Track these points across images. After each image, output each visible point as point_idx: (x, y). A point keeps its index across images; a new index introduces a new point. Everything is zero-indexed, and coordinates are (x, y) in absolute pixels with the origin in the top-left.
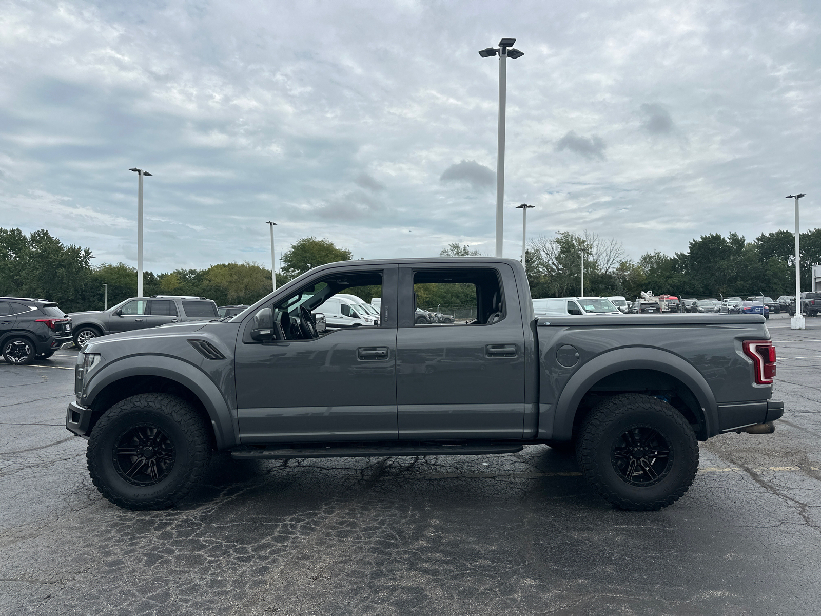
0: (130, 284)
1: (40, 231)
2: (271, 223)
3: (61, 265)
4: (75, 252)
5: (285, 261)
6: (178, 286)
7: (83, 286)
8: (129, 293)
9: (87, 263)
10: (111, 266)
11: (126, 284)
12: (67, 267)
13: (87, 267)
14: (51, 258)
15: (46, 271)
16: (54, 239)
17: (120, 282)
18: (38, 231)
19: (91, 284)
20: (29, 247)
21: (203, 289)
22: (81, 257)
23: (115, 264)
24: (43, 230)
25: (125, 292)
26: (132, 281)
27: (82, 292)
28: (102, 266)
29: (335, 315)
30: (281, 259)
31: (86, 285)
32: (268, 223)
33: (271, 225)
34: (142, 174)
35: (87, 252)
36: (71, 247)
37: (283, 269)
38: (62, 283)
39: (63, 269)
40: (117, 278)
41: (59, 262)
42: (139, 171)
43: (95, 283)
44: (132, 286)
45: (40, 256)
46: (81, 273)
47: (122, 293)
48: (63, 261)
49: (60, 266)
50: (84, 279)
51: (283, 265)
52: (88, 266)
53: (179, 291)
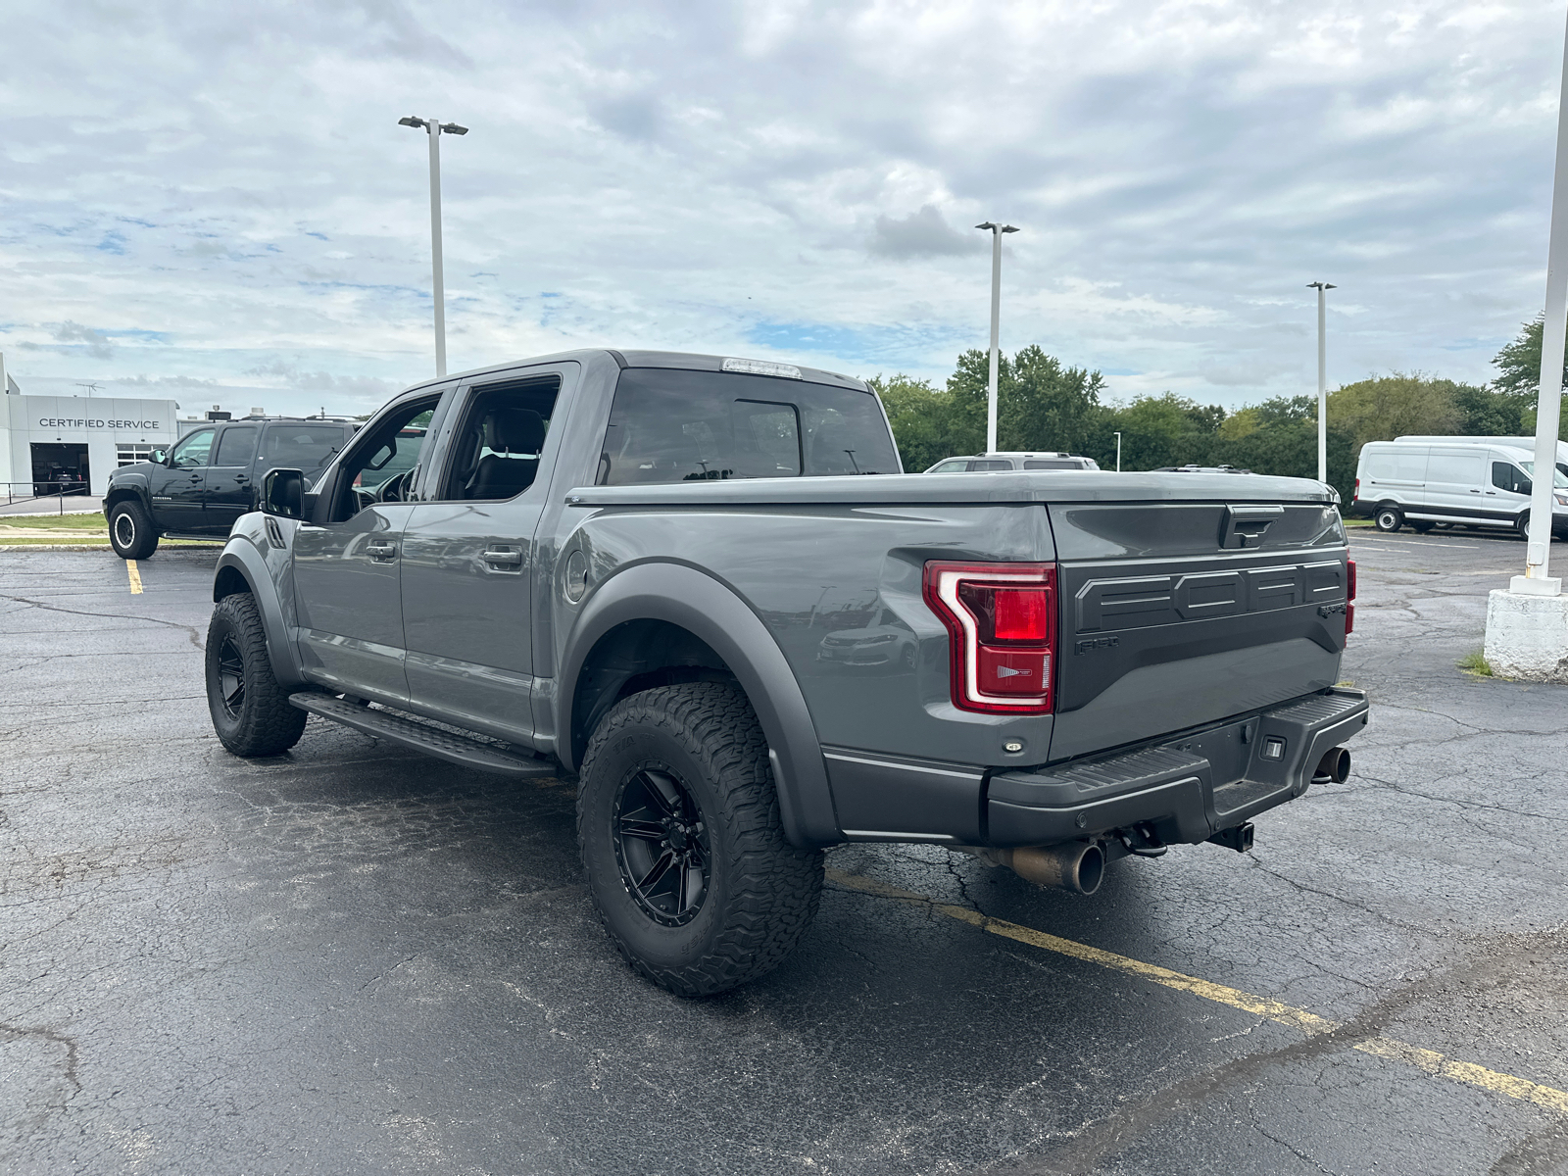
0: (1163, 430)
1: (1029, 348)
2: (1320, 286)
3: (1053, 403)
4: (1075, 380)
5: (1505, 365)
6: (1252, 431)
7: (1086, 439)
8: (1161, 447)
9: (1093, 398)
10: (1151, 399)
11: (1157, 432)
12: (1062, 406)
13: (1094, 404)
14: (1039, 393)
15: (1031, 415)
16: (1049, 359)
17: (1146, 428)
18: (1026, 350)
19: (1099, 433)
20: (1013, 377)
21: (1302, 436)
22: (1086, 387)
23: (1158, 397)
24: (1033, 347)
25: (1155, 447)
26: (1168, 424)
27: (1084, 449)
28: (1136, 400)
29: (1474, 488)
30: (1495, 361)
31: (1090, 437)
32: (1312, 286)
33: (1320, 289)
34: (999, 230)
35: (1096, 378)
36: (1071, 371)
37: (1499, 383)
38: (1055, 434)
39: (1056, 411)
40: (1142, 421)
41: (1051, 398)
42: (994, 227)
43: (1105, 431)
44: (1168, 435)
45: (1024, 390)
46: (1085, 417)
47: (1150, 448)
48: (1056, 396)
49: (1051, 405)
50: (1087, 425)
51: (1499, 373)
52: (1095, 401)
53: (1254, 440)
